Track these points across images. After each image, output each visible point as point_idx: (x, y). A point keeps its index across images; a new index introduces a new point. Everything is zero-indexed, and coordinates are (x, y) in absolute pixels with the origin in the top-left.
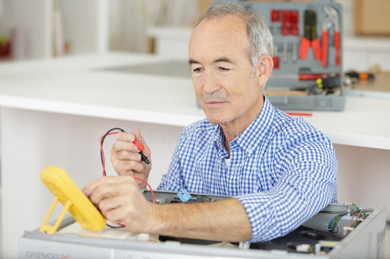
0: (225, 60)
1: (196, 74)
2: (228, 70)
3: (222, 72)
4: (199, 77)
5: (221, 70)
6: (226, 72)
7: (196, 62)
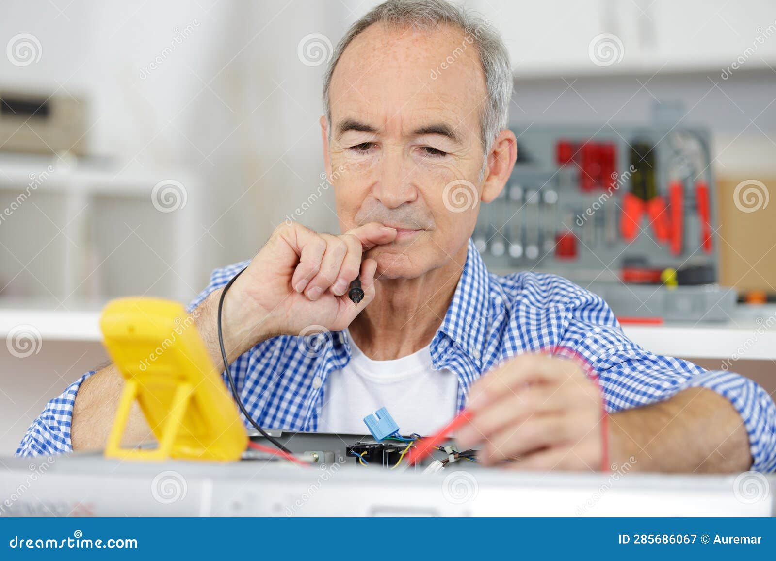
0: (440, 131)
1: (357, 157)
2: (443, 154)
3: (426, 159)
4: (362, 165)
5: (426, 152)
6: (436, 160)
7: (367, 129)
